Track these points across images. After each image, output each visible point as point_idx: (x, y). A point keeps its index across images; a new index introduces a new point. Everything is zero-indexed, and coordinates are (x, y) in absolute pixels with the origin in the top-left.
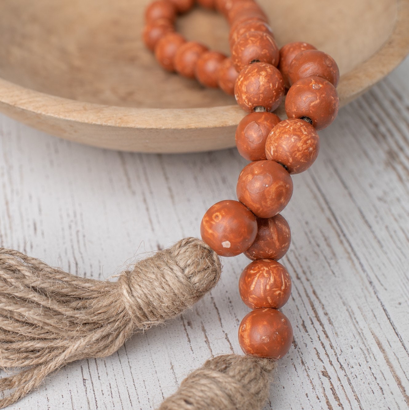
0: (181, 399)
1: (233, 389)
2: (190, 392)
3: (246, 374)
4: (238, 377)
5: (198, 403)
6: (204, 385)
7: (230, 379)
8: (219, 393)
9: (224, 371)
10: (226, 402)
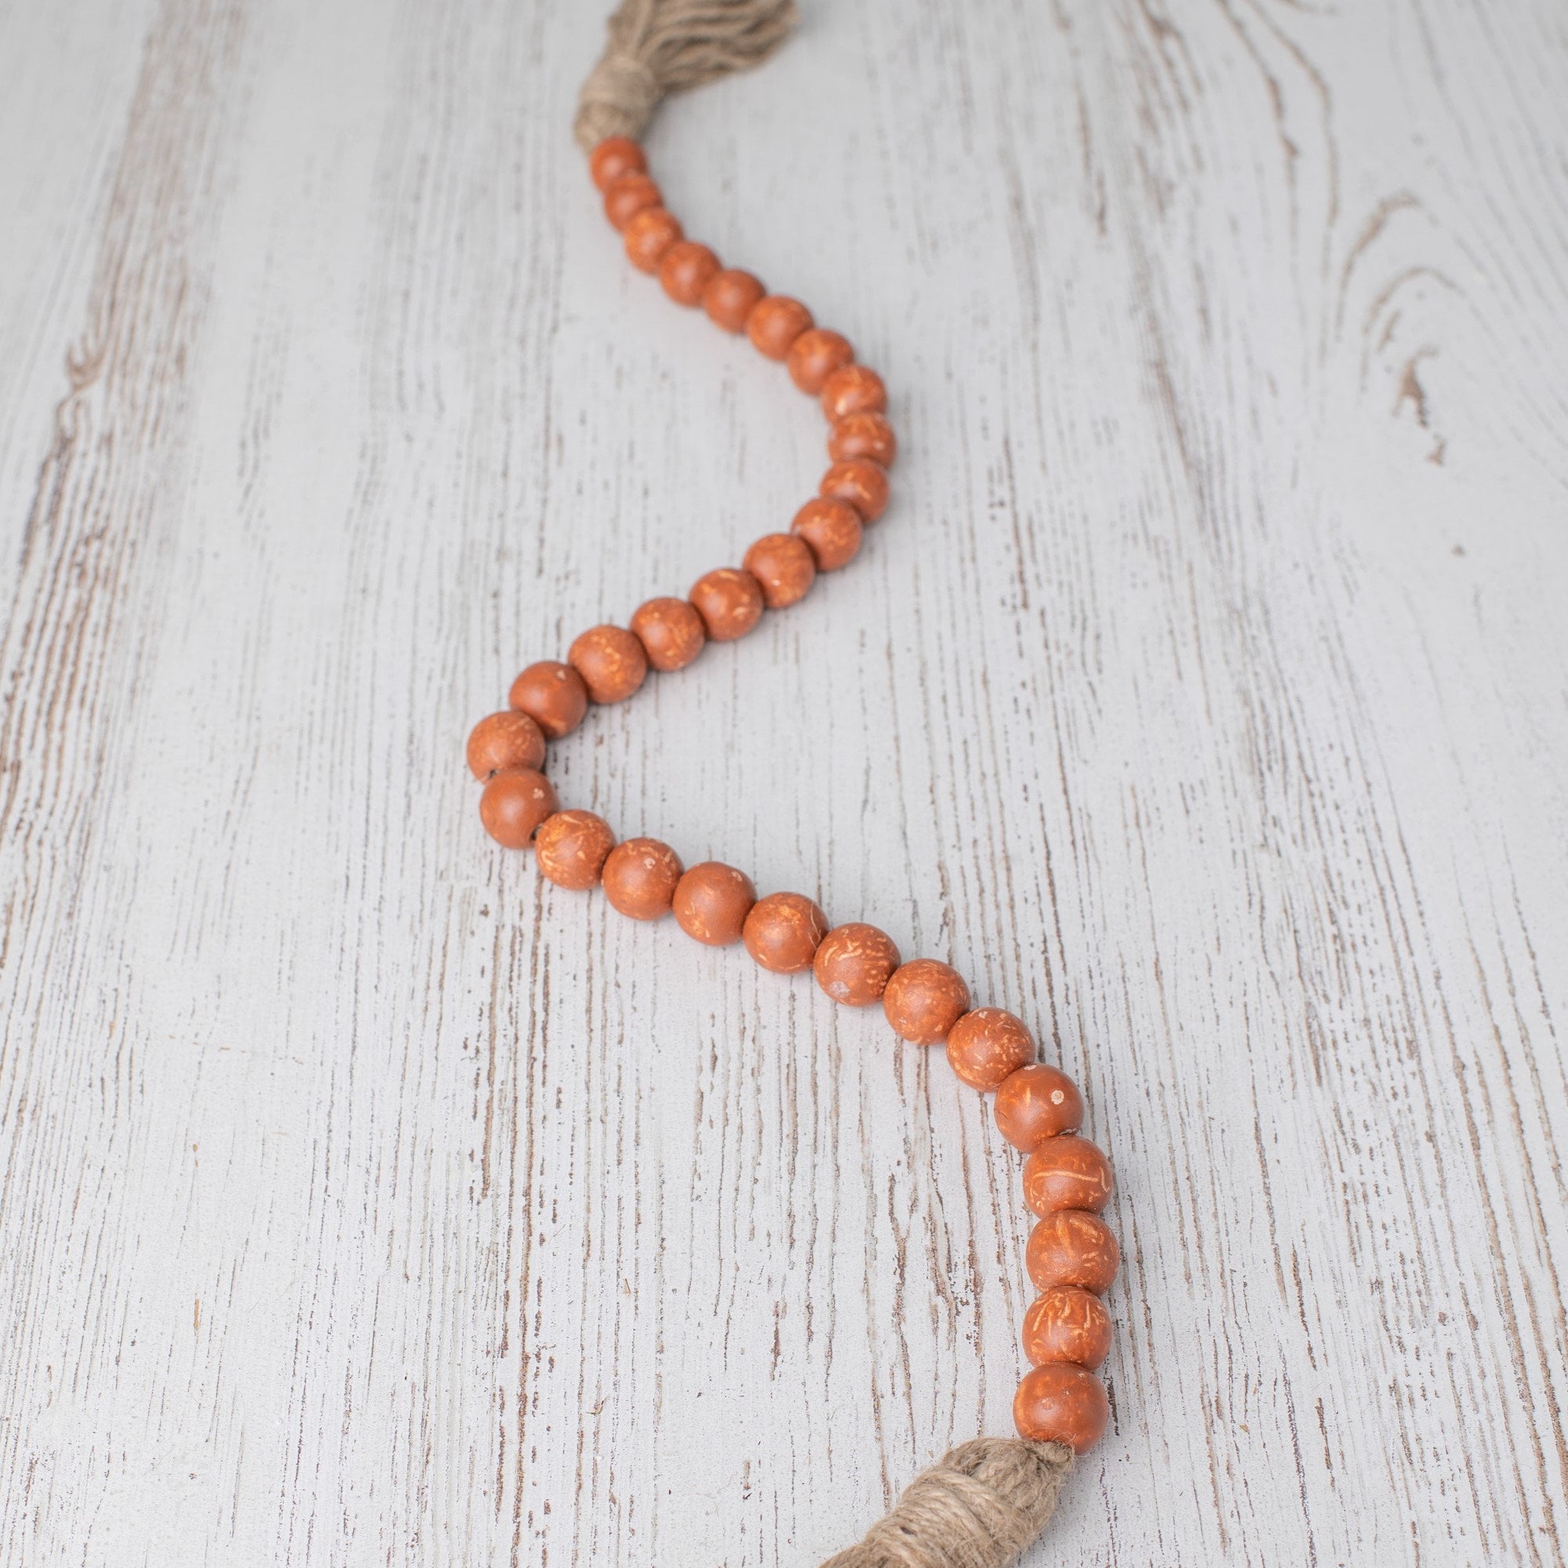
0: (895, 1525)
1: (984, 1504)
2: (912, 1512)
3: (1005, 1477)
4: (993, 1482)
5: (923, 1531)
6: (936, 1499)
7: (979, 1487)
8: (961, 1512)
9: (970, 1471)
10: (972, 1525)
